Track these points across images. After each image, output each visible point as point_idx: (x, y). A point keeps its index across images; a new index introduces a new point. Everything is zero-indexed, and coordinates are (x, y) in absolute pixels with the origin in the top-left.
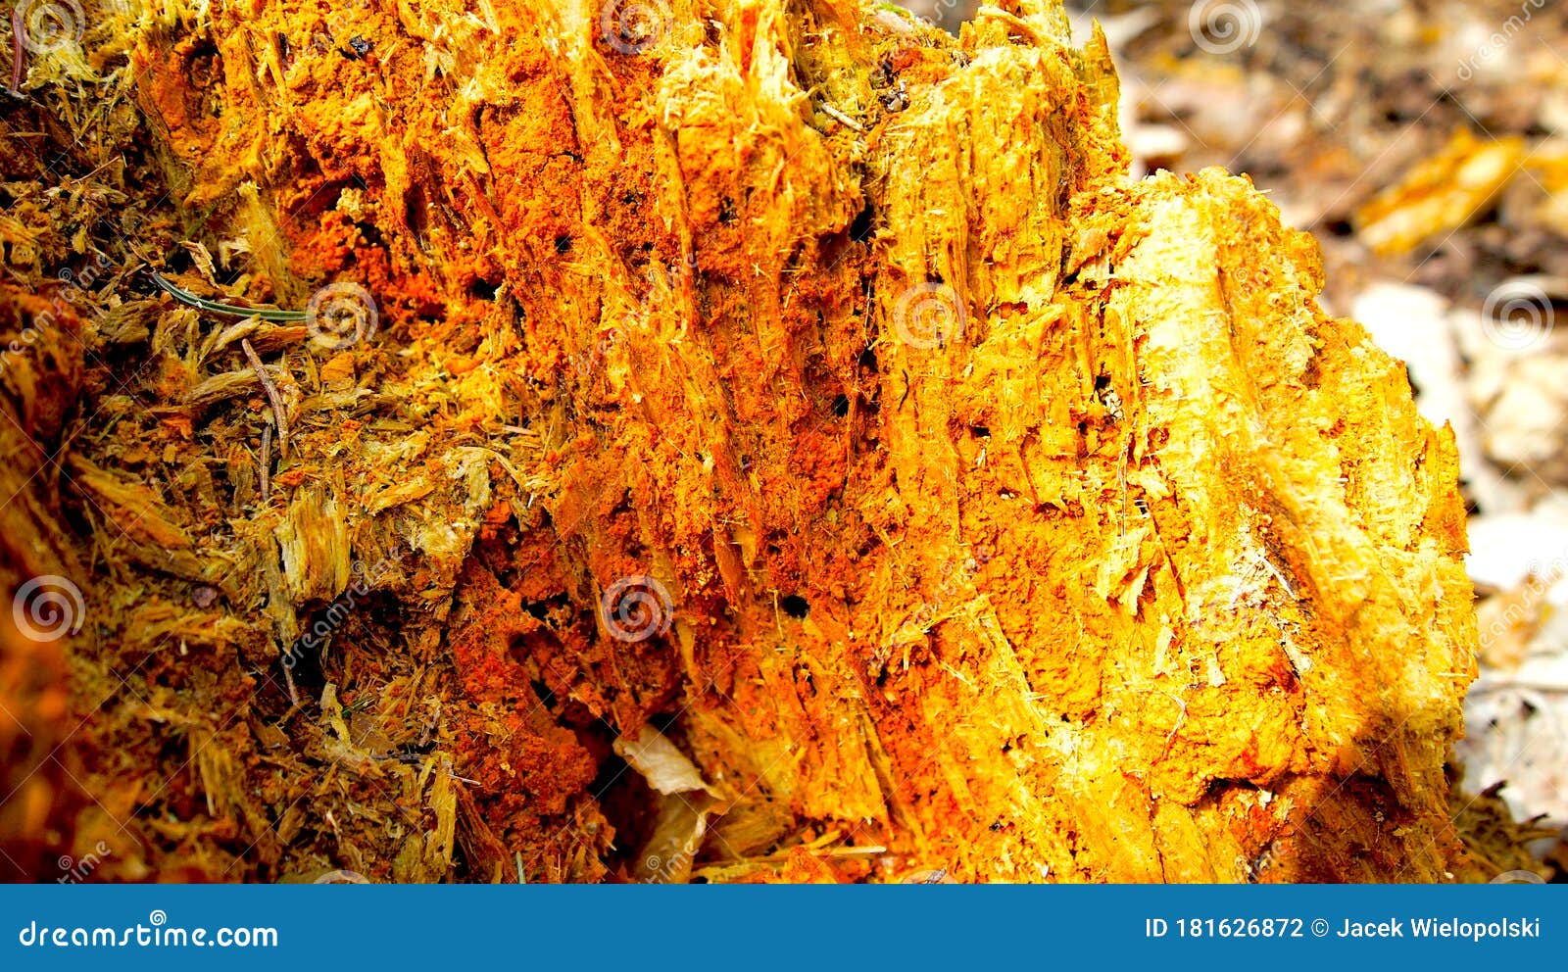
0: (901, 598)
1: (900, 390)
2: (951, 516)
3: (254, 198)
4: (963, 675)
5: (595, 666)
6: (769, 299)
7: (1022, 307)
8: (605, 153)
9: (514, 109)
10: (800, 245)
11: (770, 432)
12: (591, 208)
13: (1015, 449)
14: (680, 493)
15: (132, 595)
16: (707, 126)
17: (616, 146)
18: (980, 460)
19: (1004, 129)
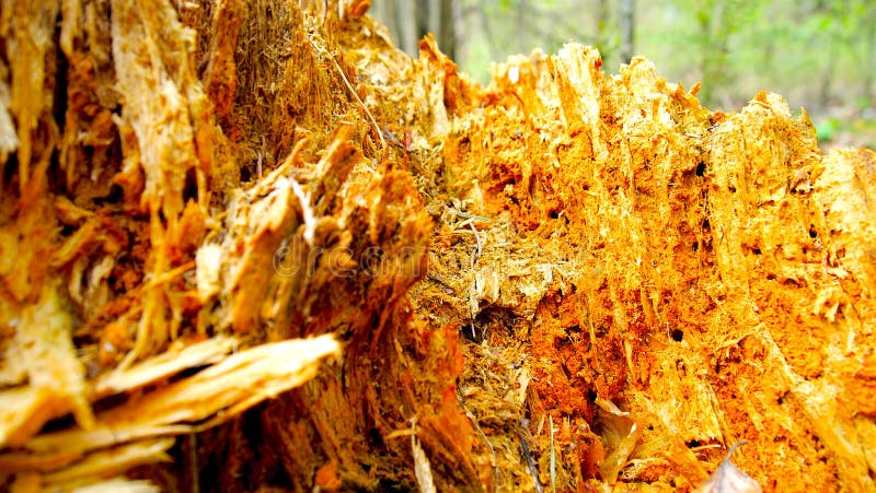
0: (725, 329)
1: (720, 236)
2: (745, 287)
3: (476, 185)
4: (757, 364)
5: (589, 361)
6: (664, 196)
7: (771, 203)
8: (603, 155)
9: (570, 146)
10: (675, 174)
11: (664, 252)
12: (597, 173)
13: (771, 254)
14: (627, 276)
15: (427, 285)
16: (640, 136)
17: (607, 153)
18: (757, 263)
19: (757, 132)
